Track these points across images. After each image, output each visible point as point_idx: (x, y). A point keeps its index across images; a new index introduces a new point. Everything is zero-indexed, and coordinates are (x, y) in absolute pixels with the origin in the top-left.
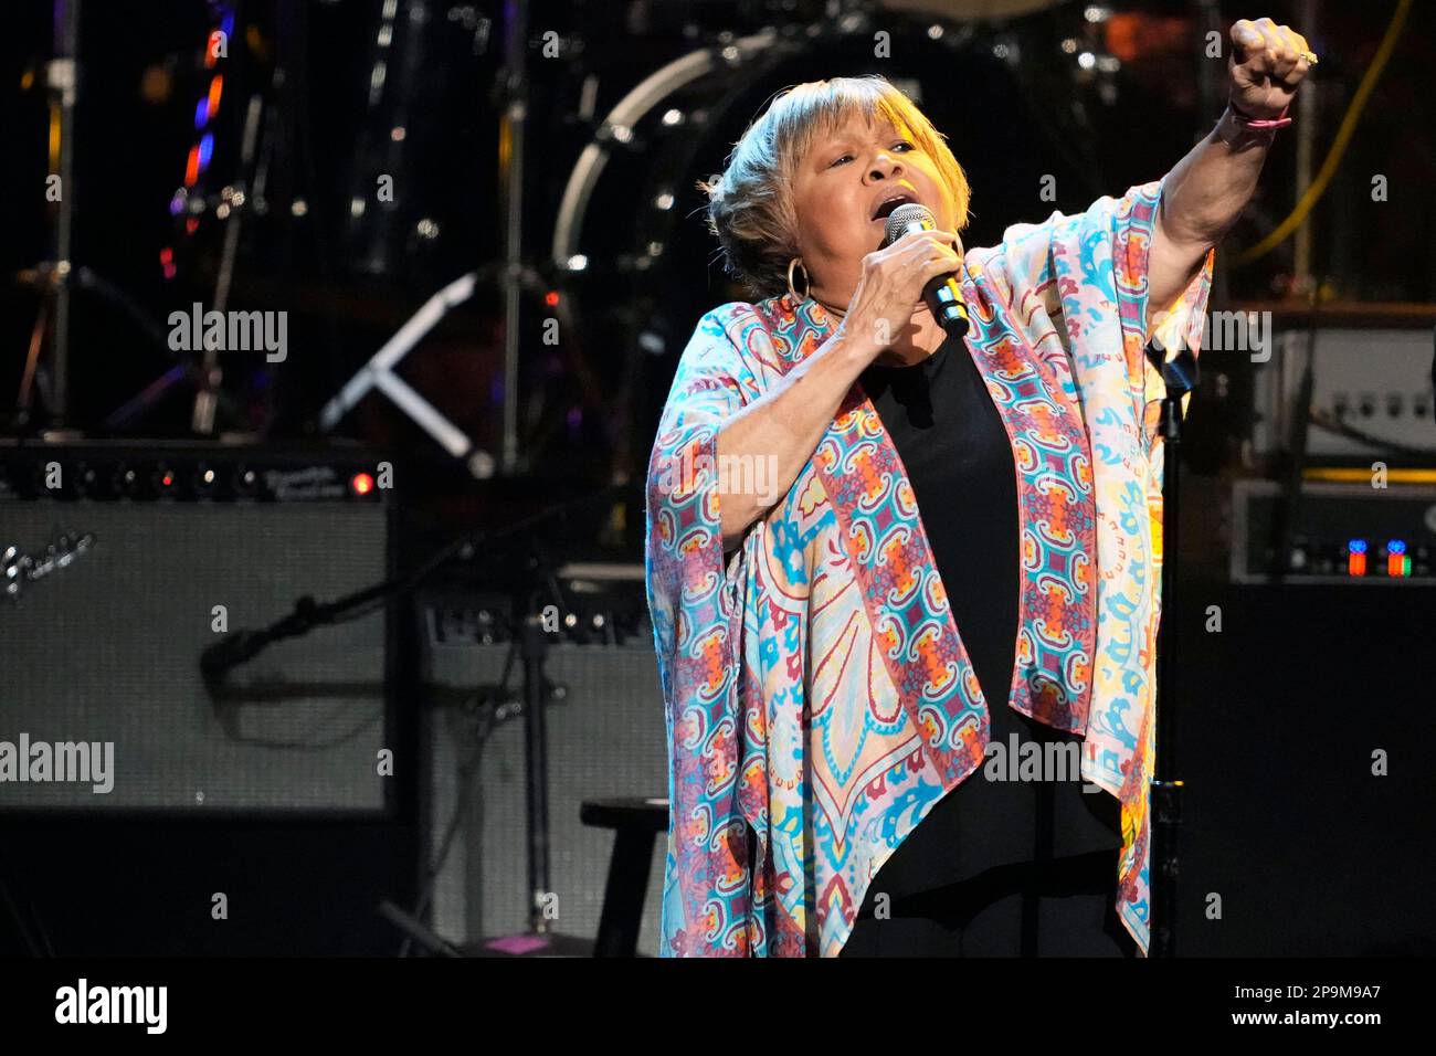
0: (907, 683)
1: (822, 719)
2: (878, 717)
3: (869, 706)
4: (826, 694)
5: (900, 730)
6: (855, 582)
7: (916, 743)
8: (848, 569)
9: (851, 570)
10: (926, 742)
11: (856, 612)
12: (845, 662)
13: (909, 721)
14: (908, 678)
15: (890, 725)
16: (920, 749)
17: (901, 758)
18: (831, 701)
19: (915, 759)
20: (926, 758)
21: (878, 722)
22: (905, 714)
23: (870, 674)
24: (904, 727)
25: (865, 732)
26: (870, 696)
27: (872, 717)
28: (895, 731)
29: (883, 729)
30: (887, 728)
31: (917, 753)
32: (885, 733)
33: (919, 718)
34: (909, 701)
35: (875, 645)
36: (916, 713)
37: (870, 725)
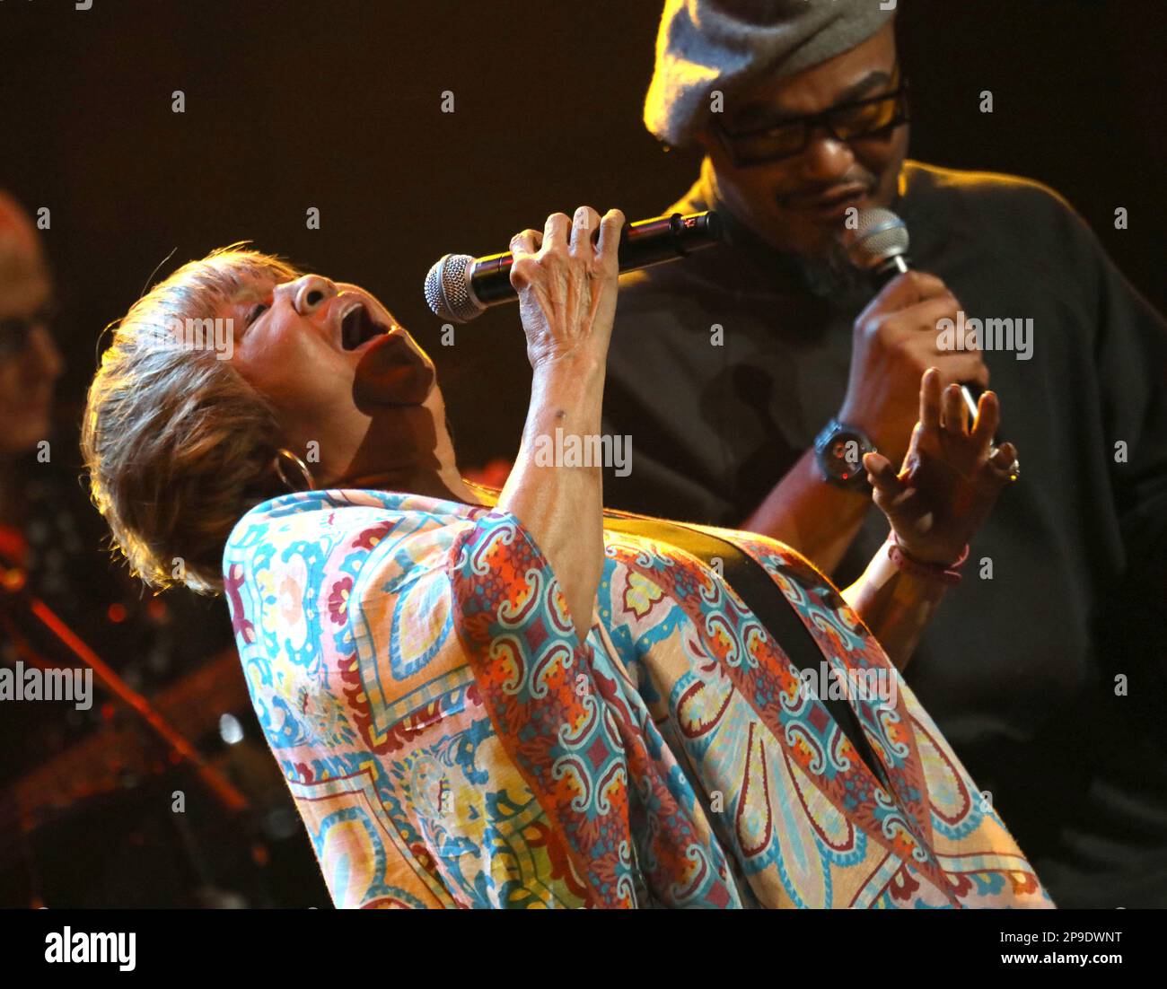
0: (848, 797)
1: (769, 853)
2: (832, 846)
3: (816, 834)
4: (763, 823)
5: (864, 855)
6: (736, 691)
7: (893, 864)
8: (722, 676)
9: (726, 676)
10: (908, 859)
11: (752, 725)
12: (765, 783)
13: (871, 842)
14: (848, 791)
15: (849, 852)
16: (902, 868)
17: (880, 888)
18: (772, 832)
19: (900, 881)
20: (916, 876)
21: (835, 852)
22: (861, 835)
23: (801, 796)
24: (867, 850)
25: (826, 865)
26: (813, 822)
27: (826, 847)
28: (857, 860)
29: (843, 859)
30: (847, 857)
31: (900, 874)
32: (848, 863)
33: (886, 833)
34: (861, 818)
35: (791, 760)
36: (879, 827)
37: (828, 856)
